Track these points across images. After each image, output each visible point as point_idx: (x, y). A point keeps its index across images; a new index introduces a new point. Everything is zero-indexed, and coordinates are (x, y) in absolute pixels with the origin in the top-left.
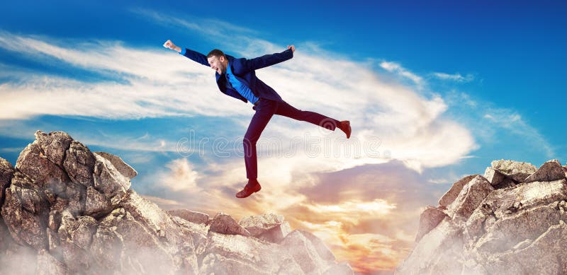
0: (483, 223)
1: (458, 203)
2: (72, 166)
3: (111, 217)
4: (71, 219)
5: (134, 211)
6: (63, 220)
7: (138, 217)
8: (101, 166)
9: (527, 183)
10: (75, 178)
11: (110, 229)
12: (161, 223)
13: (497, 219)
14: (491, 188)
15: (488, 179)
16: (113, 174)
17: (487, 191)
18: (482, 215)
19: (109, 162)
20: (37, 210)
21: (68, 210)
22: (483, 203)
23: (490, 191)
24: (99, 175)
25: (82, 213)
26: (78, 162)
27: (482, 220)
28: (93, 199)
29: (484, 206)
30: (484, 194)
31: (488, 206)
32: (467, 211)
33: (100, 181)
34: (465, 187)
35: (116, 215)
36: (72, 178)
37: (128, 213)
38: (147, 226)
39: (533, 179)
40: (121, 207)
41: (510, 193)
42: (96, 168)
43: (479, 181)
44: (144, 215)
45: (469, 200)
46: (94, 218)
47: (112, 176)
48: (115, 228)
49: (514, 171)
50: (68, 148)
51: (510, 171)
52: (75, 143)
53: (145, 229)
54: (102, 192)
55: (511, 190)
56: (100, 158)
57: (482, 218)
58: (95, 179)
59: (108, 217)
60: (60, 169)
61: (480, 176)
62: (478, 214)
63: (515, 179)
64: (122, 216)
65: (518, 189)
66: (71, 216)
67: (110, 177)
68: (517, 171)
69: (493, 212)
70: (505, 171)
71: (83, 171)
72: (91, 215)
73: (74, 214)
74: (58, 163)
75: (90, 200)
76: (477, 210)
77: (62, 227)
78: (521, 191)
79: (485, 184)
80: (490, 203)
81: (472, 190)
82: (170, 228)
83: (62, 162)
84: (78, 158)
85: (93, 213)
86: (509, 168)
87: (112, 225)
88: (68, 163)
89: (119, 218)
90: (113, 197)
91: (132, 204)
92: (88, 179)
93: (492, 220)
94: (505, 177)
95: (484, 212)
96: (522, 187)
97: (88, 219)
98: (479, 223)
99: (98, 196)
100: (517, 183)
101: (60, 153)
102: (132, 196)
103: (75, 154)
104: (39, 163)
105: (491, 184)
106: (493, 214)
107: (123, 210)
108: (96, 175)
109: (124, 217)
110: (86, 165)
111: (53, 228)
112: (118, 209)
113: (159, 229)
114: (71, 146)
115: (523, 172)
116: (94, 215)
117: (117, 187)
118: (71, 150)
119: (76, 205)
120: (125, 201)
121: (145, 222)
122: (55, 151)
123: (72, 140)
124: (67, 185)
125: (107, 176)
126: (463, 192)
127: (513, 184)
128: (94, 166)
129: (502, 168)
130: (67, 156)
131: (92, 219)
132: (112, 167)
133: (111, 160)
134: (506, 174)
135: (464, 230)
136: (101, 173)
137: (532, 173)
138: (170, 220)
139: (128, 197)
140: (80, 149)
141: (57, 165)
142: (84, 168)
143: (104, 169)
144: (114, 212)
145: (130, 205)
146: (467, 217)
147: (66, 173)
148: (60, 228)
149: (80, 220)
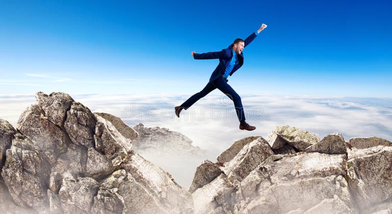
0: (258, 186)
1: (236, 162)
2: (72, 127)
3: (112, 179)
4: (72, 181)
5: (135, 172)
6: (64, 181)
7: (139, 179)
8: (102, 128)
9: (307, 153)
10: (76, 139)
11: (111, 190)
12: (162, 185)
13: (272, 184)
14: (271, 152)
15: (269, 143)
16: (114, 135)
17: (267, 155)
18: (258, 177)
19: (110, 123)
20: (38, 171)
21: (68, 171)
22: (261, 165)
23: (269, 155)
24: (100, 136)
25: (83, 175)
26: (78, 123)
27: (258, 183)
28: (94, 161)
29: (261, 169)
30: (263, 157)
31: (266, 169)
32: (244, 170)
33: (101, 143)
34: (245, 147)
35: (117, 177)
36: (73, 140)
37: (129, 174)
38: (148, 188)
39: (313, 149)
40: (122, 168)
41: (289, 160)
42: (97, 129)
43: (260, 143)
44: (144, 176)
45: (247, 161)
46: (96, 179)
47: (113, 137)
48: (116, 190)
49: (296, 138)
50: (69, 109)
51: (292, 138)
52: (76, 104)
53: (146, 190)
54: (103, 153)
55: (291, 156)
56: (101, 119)
57: (257, 180)
58: (96, 140)
59: (109, 178)
60: (61, 129)
61: (262, 139)
62: (254, 176)
63: (296, 146)
64: (123, 177)
65: (298, 157)
66: (72, 178)
67: (111, 138)
68: (300, 139)
69: (269, 176)
70: (287, 137)
71: (84, 132)
72: (92, 176)
73: (75, 176)
74: (59, 124)
75: (91, 161)
76: (253, 172)
77: (63, 189)
78: (301, 159)
79: (266, 147)
80: (267, 166)
81: (251, 151)
82: (171, 190)
83: (63, 123)
84: (78, 119)
85: (95, 174)
86: (291, 135)
87: (113, 187)
88: (69, 124)
89: (120, 180)
90: (114, 158)
91: (133, 165)
92: (90, 140)
93: (266, 184)
94: (287, 143)
95: (260, 174)
96: (302, 155)
97: (89, 181)
98: (254, 185)
99: (99, 158)
100: (297, 150)
101: (61, 114)
102: (133, 157)
103: (76, 115)
104: (40, 124)
105: (272, 148)
106: (269, 179)
107: (124, 172)
108: (96, 136)
109: (126, 179)
110: (87, 126)
111: (54, 189)
112: (119, 171)
113: (160, 190)
114: (72, 107)
115: (305, 140)
116: (95, 176)
117: (118, 148)
118: (72, 111)
119: (76, 167)
120: (126, 163)
121: (145, 183)
122: (55, 112)
123: (73, 101)
124: (68, 146)
125: (108, 137)
126: (242, 152)
127: (293, 151)
128: (95, 128)
129: (285, 133)
130: (68, 117)
131: (93, 181)
132: (113, 128)
133: (111, 121)
134: (288, 140)
135: (237, 190)
136: (102, 134)
137: (314, 143)
138: (171, 181)
139: (129, 158)
140: (81, 110)
141: (58, 126)
142: (84, 129)
143: (105, 131)
144: (115, 173)
145: (131, 166)
146: (243, 178)
147: (67, 134)
148: (61, 190)
149: (81, 182)
